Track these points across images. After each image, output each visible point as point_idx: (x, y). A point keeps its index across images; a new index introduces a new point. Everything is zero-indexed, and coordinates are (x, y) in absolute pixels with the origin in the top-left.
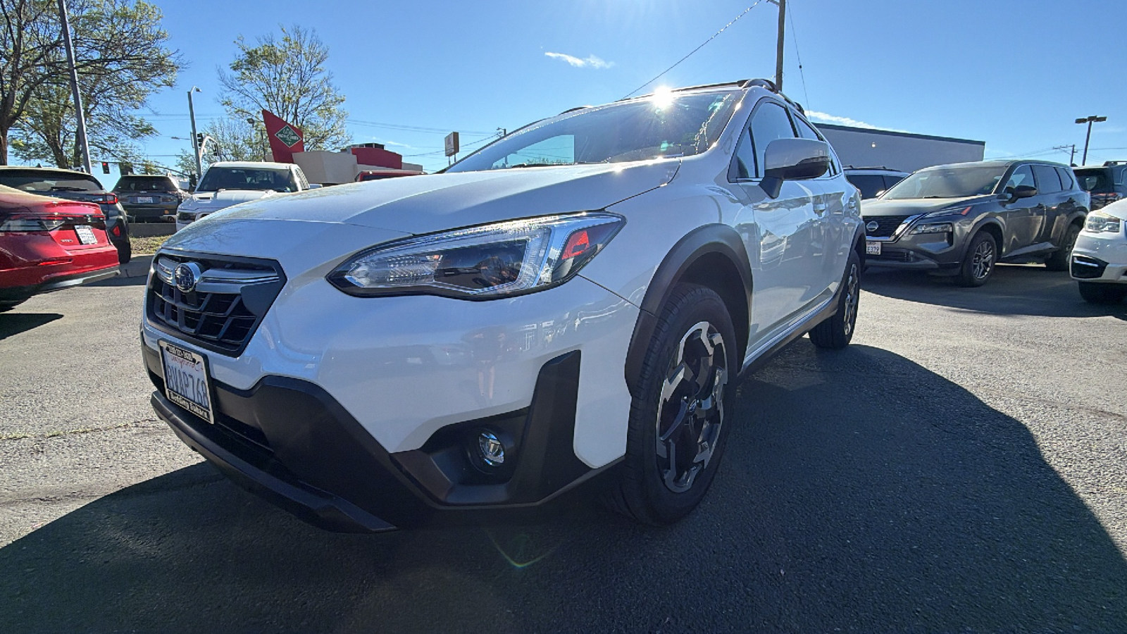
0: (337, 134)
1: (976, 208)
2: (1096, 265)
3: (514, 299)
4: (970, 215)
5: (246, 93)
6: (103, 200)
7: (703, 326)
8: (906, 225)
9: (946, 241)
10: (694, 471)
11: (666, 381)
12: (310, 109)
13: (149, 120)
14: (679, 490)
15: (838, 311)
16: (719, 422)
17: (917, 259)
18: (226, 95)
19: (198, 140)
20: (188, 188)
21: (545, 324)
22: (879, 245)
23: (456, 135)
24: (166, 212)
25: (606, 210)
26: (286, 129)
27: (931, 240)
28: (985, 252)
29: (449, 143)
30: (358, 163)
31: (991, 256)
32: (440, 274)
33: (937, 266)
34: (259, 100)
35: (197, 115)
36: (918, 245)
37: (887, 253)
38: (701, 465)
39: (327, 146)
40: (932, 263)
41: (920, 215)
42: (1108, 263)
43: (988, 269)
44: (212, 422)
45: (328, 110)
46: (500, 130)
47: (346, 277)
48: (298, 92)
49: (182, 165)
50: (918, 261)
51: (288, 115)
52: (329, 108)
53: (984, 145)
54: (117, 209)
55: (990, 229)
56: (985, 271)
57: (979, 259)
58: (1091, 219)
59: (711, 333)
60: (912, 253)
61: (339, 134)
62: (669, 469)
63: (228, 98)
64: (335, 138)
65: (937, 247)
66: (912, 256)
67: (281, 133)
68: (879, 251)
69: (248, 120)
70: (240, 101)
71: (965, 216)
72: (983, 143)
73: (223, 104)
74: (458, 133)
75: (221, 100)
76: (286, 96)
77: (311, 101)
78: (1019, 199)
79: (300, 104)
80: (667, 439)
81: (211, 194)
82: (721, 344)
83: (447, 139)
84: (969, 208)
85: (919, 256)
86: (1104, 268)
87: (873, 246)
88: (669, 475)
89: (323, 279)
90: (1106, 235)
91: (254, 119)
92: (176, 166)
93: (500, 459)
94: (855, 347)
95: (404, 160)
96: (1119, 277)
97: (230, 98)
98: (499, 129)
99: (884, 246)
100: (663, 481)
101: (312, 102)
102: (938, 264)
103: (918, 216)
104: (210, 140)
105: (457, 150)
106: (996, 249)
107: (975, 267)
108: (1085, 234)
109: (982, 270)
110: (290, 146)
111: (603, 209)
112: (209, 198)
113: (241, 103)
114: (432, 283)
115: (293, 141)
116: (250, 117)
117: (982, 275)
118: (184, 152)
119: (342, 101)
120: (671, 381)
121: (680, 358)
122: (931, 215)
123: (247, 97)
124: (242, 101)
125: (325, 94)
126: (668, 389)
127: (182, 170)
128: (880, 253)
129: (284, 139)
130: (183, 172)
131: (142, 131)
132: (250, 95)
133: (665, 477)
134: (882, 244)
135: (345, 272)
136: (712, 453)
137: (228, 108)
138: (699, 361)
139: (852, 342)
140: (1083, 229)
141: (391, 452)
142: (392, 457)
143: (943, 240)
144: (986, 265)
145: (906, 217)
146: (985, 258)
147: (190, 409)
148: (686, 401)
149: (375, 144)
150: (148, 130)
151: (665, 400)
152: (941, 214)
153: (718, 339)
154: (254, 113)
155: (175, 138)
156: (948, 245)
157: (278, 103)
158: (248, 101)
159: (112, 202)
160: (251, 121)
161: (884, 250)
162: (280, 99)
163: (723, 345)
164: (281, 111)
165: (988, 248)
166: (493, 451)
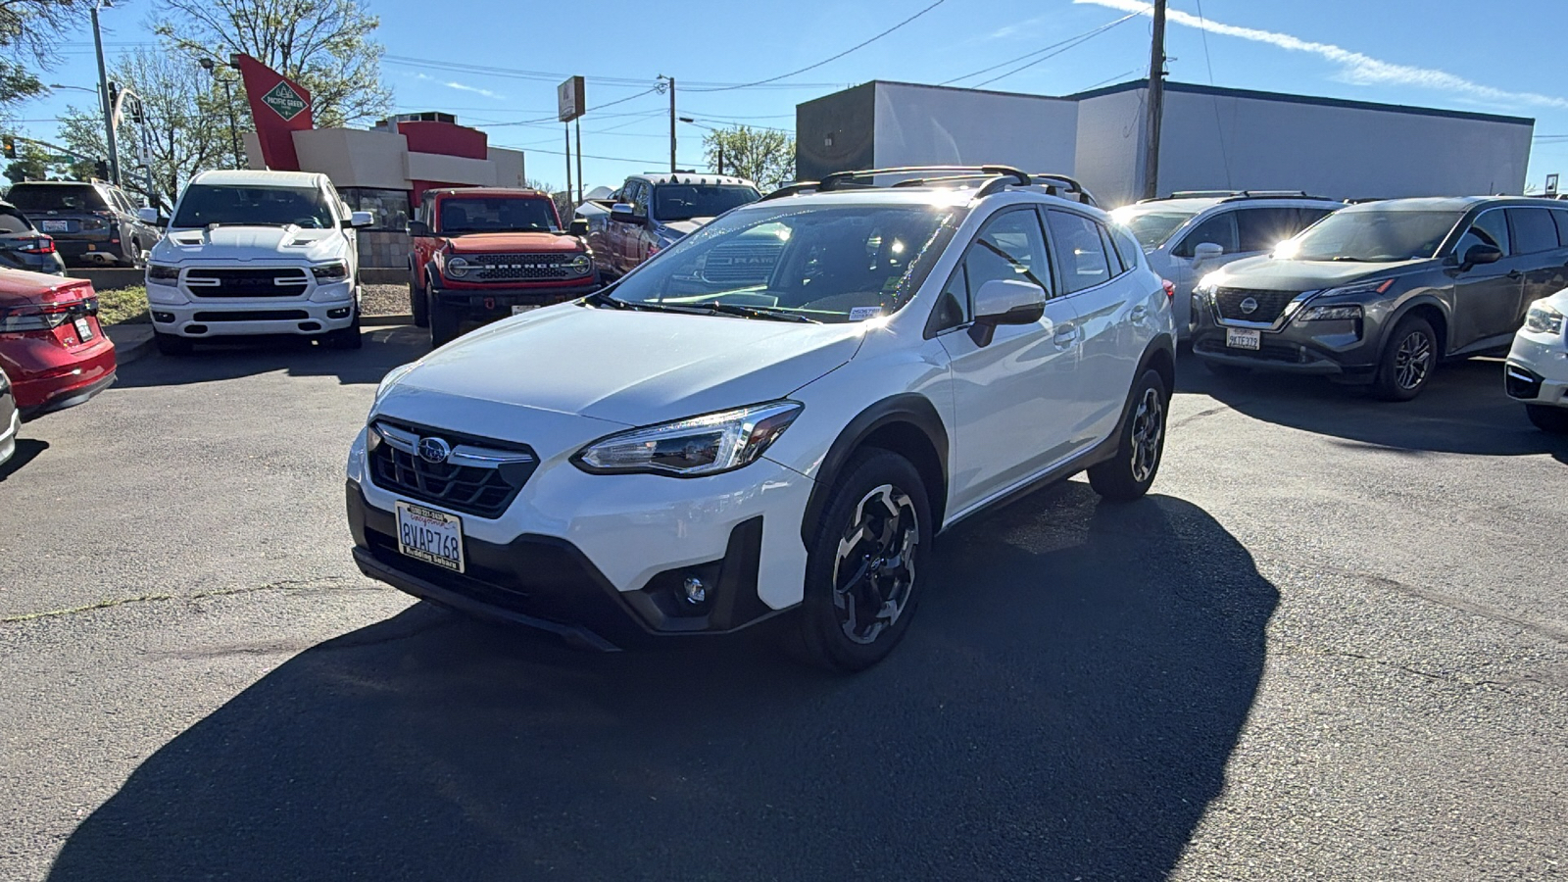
0: (364, 87)
1: (1398, 280)
2: (1530, 380)
3: (712, 478)
4: (1389, 294)
5: (199, 12)
6: (35, 248)
7: (886, 489)
8: (1298, 304)
9: (1354, 332)
10: (878, 627)
11: (843, 540)
12: (313, 41)
13: (31, 69)
14: (859, 640)
15: (1118, 453)
16: (910, 581)
17: (1311, 359)
18: (162, 15)
19: (109, 95)
20: (155, 221)
21: (736, 494)
22: (1257, 335)
23: (579, 82)
24: (92, 247)
25: (788, 397)
26: (280, 87)
27: (1331, 331)
28: (1417, 348)
29: (566, 96)
30: (410, 150)
31: (1426, 354)
32: (657, 456)
33: (1340, 370)
34: (221, 23)
35: (105, 44)
36: (1313, 338)
37: (1270, 347)
38: (886, 623)
39: (343, 109)
40: (1333, 365)
41: (1315, 291)
42: (1543, 379)
43: (1422, 375)
44: (462, 570)
45: (347, 43)
46: (663, 80)
47: (583, 458)
48: (293, 10)
49: (68, 136)
50: (1313, 361)
51: (274, 51)
52: (350, 40)
53: (1533, 125)
54: (54, 259)
55: (1426, 313)
56: (1417, 376)
57: (1407, 359)
58: (1535, 312)
59: (894, 496)
60: (1303, 348)
61: (368, 87)
62: (848, 619)
63: (166, 21)
64: (360, 95)
65: (1339, 341)
66: (1303, 353)
67: (273, 95)
68: (1258, 345)
69: (202, 61)
70: (187, 26)
71: (1382, 294)
72: (1531, 122)
73: (157, 33)
74: (582, 79)
75: (151, 24)
76: (272, 16)
77: (316, 26)
78: (1475, 266)
79: (297, 32)
80: (846, 592)
81: (197, 234)
82: (908, 505)
83: (563, 90)
84: (1390, 282)
85: (1312, 352)
86: (1540, 384)
87: (1249, 336)
88: (849, 626)
89: (567, 461)
90: (1546, 338)
91: (213, 59)
92: (58, 137)
93: (701, 596)
94: (1152, 498)
95: (490, 143)
96: (1558, 400)
97: (171, 21)
98: (660, 77)
99: (1267, 336)
100: (843, 630)
101: (318, 29)
102: (1342, 368)
103: (1314, 292)
104: (128, 94)
105: (580, 110)
106: (1435, 343)
107: (1400, 371)
108: (1524, 333)
109: (1411, 377)
110: (288, 118)
111: (785, 397)
112: (196, 242)
113: (189, 31)
114: (651, 465)
115: (295, 109)
116: (204, 56)
117: (1411, 384)
118: (71, 110)
119: (374, 26)
120: (848, 540)
121: (858, 520)
122: (1332, 292)
123: (199, 20)
124: (191, 28)
125: (342, 14)
126: (845, 548)
127: (69, 144)
128: (1258, 348)
129: (278, 107)
130: (72, 148)
131: (21, 89)
132: (205, 15)
133: (844, 627)
134: (1262, 333)
135: (582, 455)
136: (900, 611)
137: (165, 39)
138: (883, 522)
139: (1152, 491)
140: (1523, 327)
141: (621, 589)
142: (622, 594)
143: (1350, 331)
144: (1419, 366)
145: (1299, 293)
146: (1417, 357)
147: (433, 561)
148: (868, 559)
149: (440, 114)
150: (33, 86)
151: (842, 557)
152: (1347, 291)
153: (904, 500)
154: (212, 48)
155: (58, 86)
156: (1356, 339)
157: (257, 30)
158: (202, 26)
159: (48, 250)
160: (208, 63)
161: (1265, 343)
162: (259, 21)
163: (912, 505)
164: (261, 45)
165: (1421, 342)
166: (695, 591)
